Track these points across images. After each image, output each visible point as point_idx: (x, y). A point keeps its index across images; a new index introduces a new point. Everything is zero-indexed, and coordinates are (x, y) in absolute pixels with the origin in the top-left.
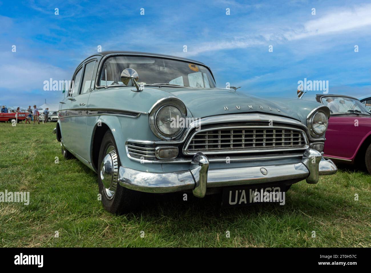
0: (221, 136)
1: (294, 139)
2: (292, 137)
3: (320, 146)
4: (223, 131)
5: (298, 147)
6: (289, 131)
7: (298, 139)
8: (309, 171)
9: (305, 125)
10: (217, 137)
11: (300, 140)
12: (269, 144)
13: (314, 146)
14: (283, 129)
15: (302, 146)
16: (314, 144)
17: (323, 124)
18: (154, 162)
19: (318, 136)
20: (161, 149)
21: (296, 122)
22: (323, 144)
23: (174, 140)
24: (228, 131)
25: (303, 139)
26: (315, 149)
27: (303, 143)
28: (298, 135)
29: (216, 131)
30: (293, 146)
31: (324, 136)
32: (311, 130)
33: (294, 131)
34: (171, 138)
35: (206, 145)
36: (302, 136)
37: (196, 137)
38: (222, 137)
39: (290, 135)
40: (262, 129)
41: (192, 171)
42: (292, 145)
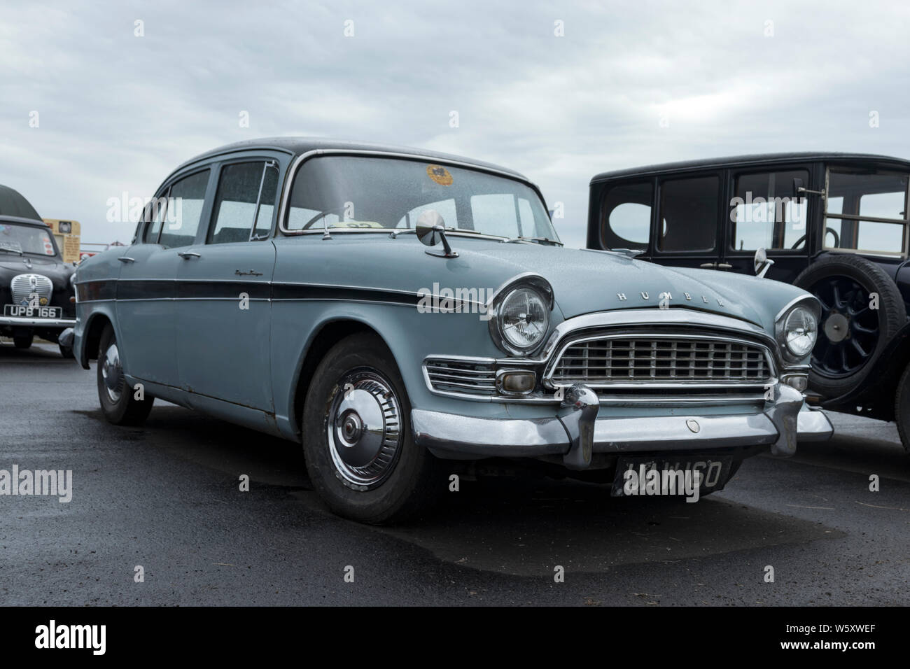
0: (613, 351)
1: (750, 364)
2: (745, 359)
3: (801, 380)
4: (616, 343)
5: (756, 381)
6: (740, 346)
7: (756, 364)
8: (778, 430)
9: (771, 334)
10: (603, 353)
11: (760, 367)
12: (701, 373)
13: (789, 379)
14: (729, 342)
15: (764, 379)
16: (788, 377)
17: (805, 333)
18: (493, 398)
19: (797, 359)
20: (507, 374)
21: (753, 328)
22: (805, 376)
23: (529, 357)
24: (625, 343)
25: (766, 364)
26: (791, 385)
27: (767, 373)
28: (756, 356)
29: (603, 343)
30: (748, 379)
31: (809, 359)
32: (784, 346)
33: (750, 348)
34: (525, 352)
35: (585, 370)
36: (765, 358)
37: (568, 352)
38: (615, 353)
39: (740, 356)
40: (688, 342)
41: (562, 419)
42: (746, 377)
